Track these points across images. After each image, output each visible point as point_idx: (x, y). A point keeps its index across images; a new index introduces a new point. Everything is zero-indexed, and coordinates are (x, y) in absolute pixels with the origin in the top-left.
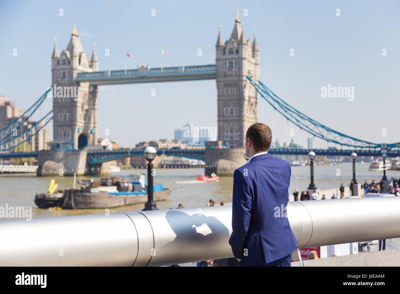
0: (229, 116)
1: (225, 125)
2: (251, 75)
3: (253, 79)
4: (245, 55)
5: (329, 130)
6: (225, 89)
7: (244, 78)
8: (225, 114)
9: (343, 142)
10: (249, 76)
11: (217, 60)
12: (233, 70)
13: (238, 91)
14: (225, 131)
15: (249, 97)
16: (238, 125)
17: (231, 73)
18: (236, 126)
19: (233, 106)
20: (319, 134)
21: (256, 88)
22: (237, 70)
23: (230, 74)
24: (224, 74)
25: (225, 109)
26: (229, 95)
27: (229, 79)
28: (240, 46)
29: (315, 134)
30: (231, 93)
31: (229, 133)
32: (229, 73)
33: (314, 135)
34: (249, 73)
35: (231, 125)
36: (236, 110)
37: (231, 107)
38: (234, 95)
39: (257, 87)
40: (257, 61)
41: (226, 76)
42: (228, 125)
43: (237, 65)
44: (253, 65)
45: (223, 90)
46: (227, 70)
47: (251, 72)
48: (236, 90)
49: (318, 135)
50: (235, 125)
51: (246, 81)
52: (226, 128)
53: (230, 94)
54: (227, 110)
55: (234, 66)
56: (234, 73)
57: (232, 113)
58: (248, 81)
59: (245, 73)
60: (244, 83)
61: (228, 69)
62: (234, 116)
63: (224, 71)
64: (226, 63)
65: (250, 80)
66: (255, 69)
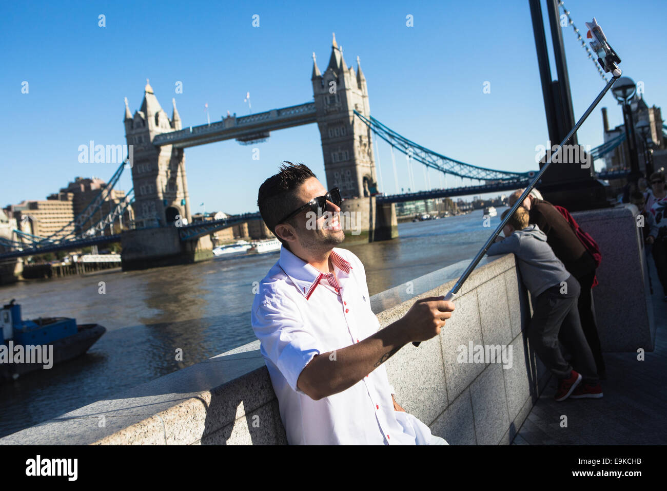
0: (338, 163)
1: (335, 174)
2: (359, 109)
3: (362, 114)
4: (348, 86)
5: (443, 158)
6: (329, 130)
7: (351, 113)
8: (333, 161)
9: (463, 173)
10: (356, 111)
11: (315, 96)
12: (336, 105)
13: (345, 130)
14: (336, 181)
15: (360, 137)
16: (350, 171)
17: (334, 109)
18: (349, 173)
19: (342, 149)
20: (432, 163)
21: (367, 125)
22: (341, 105)
23: (333, 111)
24: (325, 112)
25: (332, 155)
26: (335, 137)
27: (332, 117)
28: (341, 76)
29: (427, 163)
30: (337, 133)
31: (340, 183)
32: (331, 109)
33: (427, 165)
34: (356, 107)
35: (342, 173)
36: (346, 153)
37: (340, 151)
38: (341, 136)
39: (368, 123)
40: (365, 92)
41: (328, 113)
42: (338, 173)
43: (340, 100)
44: (361, 98)
45: (327, 131)
46: (328, 107)
47: (358, 106)
48: (343, 129)
49: (431, 165)
50: (347, 172)
51: (354, 116)
52: (336, 177)
53: (336, 135)
54: (334, 155)
55: (337, 101)
56: (337, 109)
57: (341, 158)
58: (356, 117)
59: (351, 107)
60: (351, 119)
61: (330, 105)
62: (345, 161)
63: (325, 108)
64: (326, 98)
65: (358, 115)
66: (363, 103)
